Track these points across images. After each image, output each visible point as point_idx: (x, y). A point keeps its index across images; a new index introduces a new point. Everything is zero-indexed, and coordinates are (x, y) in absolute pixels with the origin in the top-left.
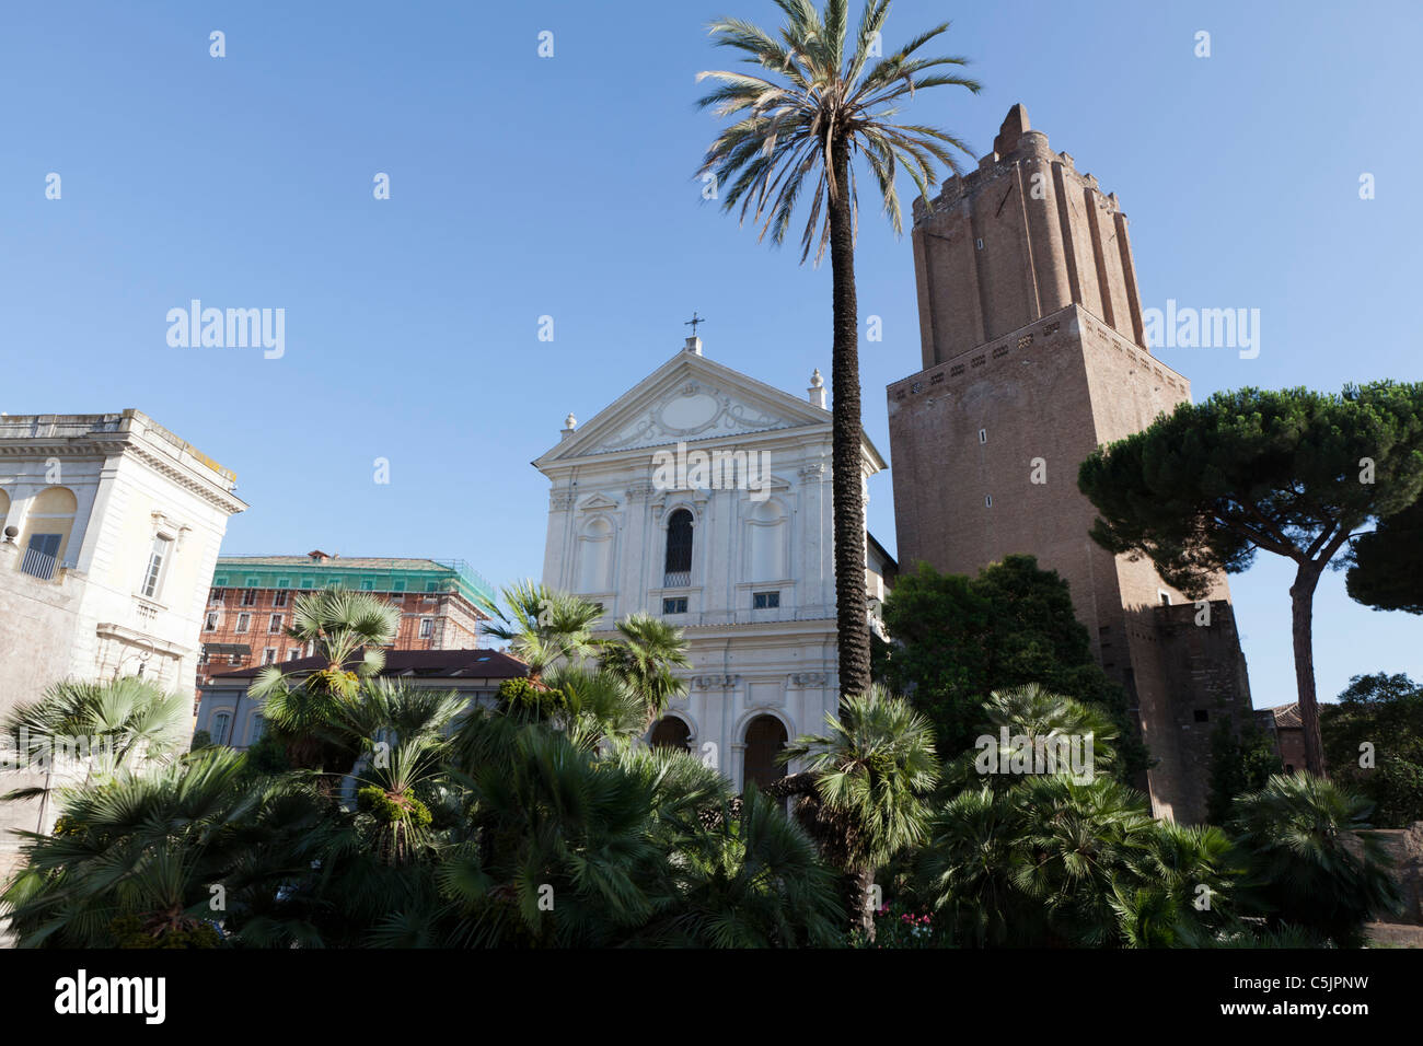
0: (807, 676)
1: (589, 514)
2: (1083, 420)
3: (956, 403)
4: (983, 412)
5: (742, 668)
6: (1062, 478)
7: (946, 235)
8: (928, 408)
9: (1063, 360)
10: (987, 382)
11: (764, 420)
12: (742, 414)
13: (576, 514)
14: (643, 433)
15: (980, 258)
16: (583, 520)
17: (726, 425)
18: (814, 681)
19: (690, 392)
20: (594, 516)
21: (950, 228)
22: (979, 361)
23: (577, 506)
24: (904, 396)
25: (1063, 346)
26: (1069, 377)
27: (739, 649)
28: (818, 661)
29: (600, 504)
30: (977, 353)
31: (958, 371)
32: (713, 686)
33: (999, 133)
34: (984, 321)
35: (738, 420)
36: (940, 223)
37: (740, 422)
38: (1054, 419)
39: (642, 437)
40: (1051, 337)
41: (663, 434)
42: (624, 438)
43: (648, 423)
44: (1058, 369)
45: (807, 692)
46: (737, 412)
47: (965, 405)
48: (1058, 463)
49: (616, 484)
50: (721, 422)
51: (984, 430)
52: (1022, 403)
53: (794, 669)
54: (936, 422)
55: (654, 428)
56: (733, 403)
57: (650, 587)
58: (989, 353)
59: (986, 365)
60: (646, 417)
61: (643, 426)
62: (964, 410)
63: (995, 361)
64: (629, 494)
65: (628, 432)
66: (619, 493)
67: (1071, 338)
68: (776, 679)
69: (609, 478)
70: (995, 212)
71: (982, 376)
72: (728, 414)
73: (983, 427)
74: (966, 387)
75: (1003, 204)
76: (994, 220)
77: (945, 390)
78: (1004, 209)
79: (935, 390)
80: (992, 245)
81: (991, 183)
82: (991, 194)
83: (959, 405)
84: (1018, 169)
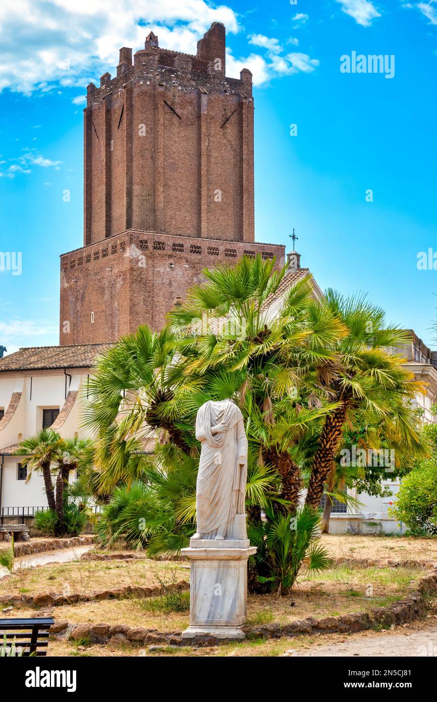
3: (192, 277)
7: (178, 111)
8: (168, 270)
21: (182, 106)
22: (213, 251)
24: (147, 247)
30: (213, 244)
31: (196, 250)
36: (174, 96)
54: (174, 284)
58: (222, 248)
59: (219, 257)
63: (226, 258)
70: (220, 122)
74: (202, 268)
75: (227, 120)
76: (218, 129)
77: (184, 261)
78: (227, 125)
79: (175, 256)
80: (214, 149)
81: (220, 94)
82: (219, 104)
83: (195, 279)
84: (248, 103)
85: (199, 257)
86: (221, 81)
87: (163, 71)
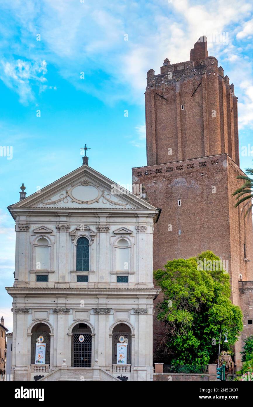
0: (140, 310)
1: (37, 235)
2: (224, 205)
4: (180, 192)
5: (113, 306)
6: (213, 228)
7: (165, 97)
8: (153, 184)
9: (219, 177)
10: (183, 179)
11: (120, 202)
12: (110, 198)
13: (30, 234)
14: (62, 200)
15: (182, 114)
16: (35, 237)
17: (103, 202)
18: (143, 312)
19: (85, 184)
20: (41, 236)
21: (168, 93)
22: (180, 168)
23: (31, 230)
24: (141, 175)
25: (219, 171)
26: (220, 185)
27: (111, 298)
28: (145, 304)
29: (44, 231)
30: (180, 164)
31: (169, 170)
32: (101, 312)
33: (193, 48)
34: (182, 148)
35: (108, 200)
36: (163, 89)
37: (109, 202)
38: (212, 202)
39: (62, 202)
40: (215, 166)
41: (73, 202)
42: (52, 201)
43: (65, 196)
44: (216, 181)
45: (140, 316)
46: (108, 197)
47: (172, 187)
48: (212, 221)
49: (50, 222)
50: (101, 200)
51: (180, 200)
52: (199, 192)
53: (135, 307)
54: (157, 191)
55: (68, 198)
56: (106, 193)
57: (70, 270)
58: (185, 165)
59: (184, 170)
60: (64, 192)
61: (62, 197)
62: (171, 189)
63: (188, 170)
64: (58, 228)
65: (55, 198)
66: (53, 227)
67: (223, 168)
68: (128, 310)
69: (47, 219)
70: (191, 93)
71: (181, 175)
73: (180, 199)
74: (173, 179)
75: (195, 91)
76: (190, 97)
77: (163, 177)
78: (196, 94)
79: (157, 176)
80: (188, 110)
81: (190, 78)
82: (190, 84)
83: (169, 186)
84: (205, 77)
85: (171, 173)
86: (192, 70)
87: (157, 78)
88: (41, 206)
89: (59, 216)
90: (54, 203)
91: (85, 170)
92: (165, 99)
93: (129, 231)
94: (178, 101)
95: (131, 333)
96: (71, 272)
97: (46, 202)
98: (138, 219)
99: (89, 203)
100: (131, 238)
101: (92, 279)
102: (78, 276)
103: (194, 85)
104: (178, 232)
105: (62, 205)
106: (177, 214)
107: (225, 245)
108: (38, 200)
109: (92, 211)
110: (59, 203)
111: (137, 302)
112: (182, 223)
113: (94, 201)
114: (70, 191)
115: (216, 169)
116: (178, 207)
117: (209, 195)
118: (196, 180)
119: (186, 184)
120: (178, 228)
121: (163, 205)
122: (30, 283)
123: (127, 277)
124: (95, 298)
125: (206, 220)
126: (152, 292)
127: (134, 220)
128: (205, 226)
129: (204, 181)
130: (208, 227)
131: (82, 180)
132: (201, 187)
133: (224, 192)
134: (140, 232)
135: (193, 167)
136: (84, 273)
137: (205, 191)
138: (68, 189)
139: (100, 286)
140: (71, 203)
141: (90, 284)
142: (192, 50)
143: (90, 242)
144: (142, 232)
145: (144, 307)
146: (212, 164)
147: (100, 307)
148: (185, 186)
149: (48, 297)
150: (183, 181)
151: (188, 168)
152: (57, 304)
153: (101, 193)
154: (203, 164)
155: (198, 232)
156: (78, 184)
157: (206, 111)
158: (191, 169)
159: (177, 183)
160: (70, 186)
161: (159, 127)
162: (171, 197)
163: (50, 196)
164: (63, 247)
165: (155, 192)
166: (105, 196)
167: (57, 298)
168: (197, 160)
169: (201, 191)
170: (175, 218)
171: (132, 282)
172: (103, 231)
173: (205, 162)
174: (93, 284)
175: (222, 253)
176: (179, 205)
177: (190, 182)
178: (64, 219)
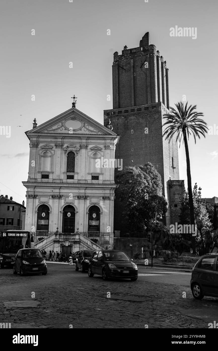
0: (106, 197)
1: (43, 150)
3: (125, 121)
4: (133, 125)
5: (89, 194)
6: (153, 147)
7: (125, 68)
8: (117, 120)
9: (156, 116)
10: (135, 117)
11: (95, 130)
12: (89, 128)
13: (39, 149)
14: (59, 128)
15: (135, 78)
16: (42, 151)
17: (84, 130)
18: (107, 198)
19: (73, 119)
20: (45, 150)
21: (126, 66)
22: (133, 110)
23: (39, 146)
24: (109, 115)
25: (157, 113)
26: (157, 121)
27: (88, 189)
28: (109, 194)
29: (47, 147)
30: (133, 108)
31: (126, 111)
32: (82, 198)
34: (134, 98)
35: (87, 129)
36: (123, 63)
37: (88, 130)
38: (152, 132)
40: (154, 109)
42: (53, 129)
43: (61, 126)
44: (155, 119)
45: (106, 201)
46: (87, 127)
47: (128, 122)
48: (152, 143)
49: (51, 142)
50: (83, 129)
51: (133, 130)
53: (102, 195)
54: (119, 125)
55: (63, 127)
56: (86, 125)
57: (63, 171)
58: (136, 109)
59: (135, 112)
60: (60, 124)
61: (59, 126)
62: (127, 123)
63: (138, 112)
64: (56, 146)
66: (53, 145)
67: (159, 111)
68: (98, 197)
69: (49, 140)
70: (140, 66)
71: (134, 115)
72: (85, 127)
73: (132, 129)
74: (129, 117)
76: (139, 69)
77: (122, 116)
79: (119, 115)
80: (138, 76)
81: (139, 57)
84: (149, 56)
85: (127, 113)
86: (141, 52)
87: (120, 57)
88: (46, 132)
89: (57, 138)
90: (54, 130)
91: (73, 111)
92: (124, 69)
93: (100, 148)
94: (132, 71)
95: (100, 212)
96: (64, 173)
97: (49, 129)
98: (105, 141)
99: (76, 130)
100: (101, 153)
101: (76, 177)
102: (67, 176)
103: (142, 61)
104: (131, 150)
105: (59, 131)
106: (130, 138)
107: (160, 158)
108: (44, 128)
109: (77, 136)
110: (57, 130)
111: (104, 192)
112: (134, 144)
113: (78, 130)
114: (64, 123)
115: (155, 111)
116: (132, 134)
117: (150, 127)
118: (143, 118)
119: (136, 120)
120: (131, 147)
121: (122, 133)
122: (38, 179)
123: (98, 176)
124: (78, 189)
125: (149, 142)
126: (114, 186)
127: (103, 141)
128: (148, 146)
129: (147, 119)
130: (150, 147)
131: (72, 116)
132: (145, 122)
133: (159, 125)
134: (106, 149)
135: (141, 110)
136: (71, 174)
137: (148, 125)
138: (63, 122)
139: (81, 182)
140: (65, 130)
141: (75, 180)
142: (141, 41)
143: (76, 154)
144: (108, 149)
145: (108, 195)
146: (152, 108)
147: (81, 195)
148: (136, 121)
149: (49, 188)
150: (134, 119)
151: (137, 111)
152: (54, 193)
153: (83, 125)
154: (147, 108)
155: (143, 150)
156: (70, 119)
157: (148, 77)
158: (139, 111)
159: (131, 120)
160: (64, 120)
161: (120, 86)
162: (127, 128)
163: (51, 126)
164: (58, 157)
165: (117, 125)
166: (85, 126)
167: (54, 189)
168: (143, 106)
169: (146, 124)
170: (130, 141)
171: (101, 180)
172: (84, 148)
173: (148, 107)
174: (77, 181)
175: (158, 163)
176: (132, 133)
177: (139, 119)
178: (60, 140)
